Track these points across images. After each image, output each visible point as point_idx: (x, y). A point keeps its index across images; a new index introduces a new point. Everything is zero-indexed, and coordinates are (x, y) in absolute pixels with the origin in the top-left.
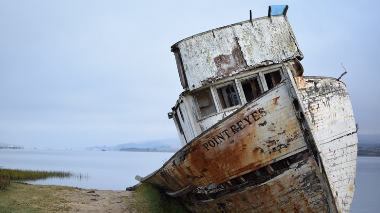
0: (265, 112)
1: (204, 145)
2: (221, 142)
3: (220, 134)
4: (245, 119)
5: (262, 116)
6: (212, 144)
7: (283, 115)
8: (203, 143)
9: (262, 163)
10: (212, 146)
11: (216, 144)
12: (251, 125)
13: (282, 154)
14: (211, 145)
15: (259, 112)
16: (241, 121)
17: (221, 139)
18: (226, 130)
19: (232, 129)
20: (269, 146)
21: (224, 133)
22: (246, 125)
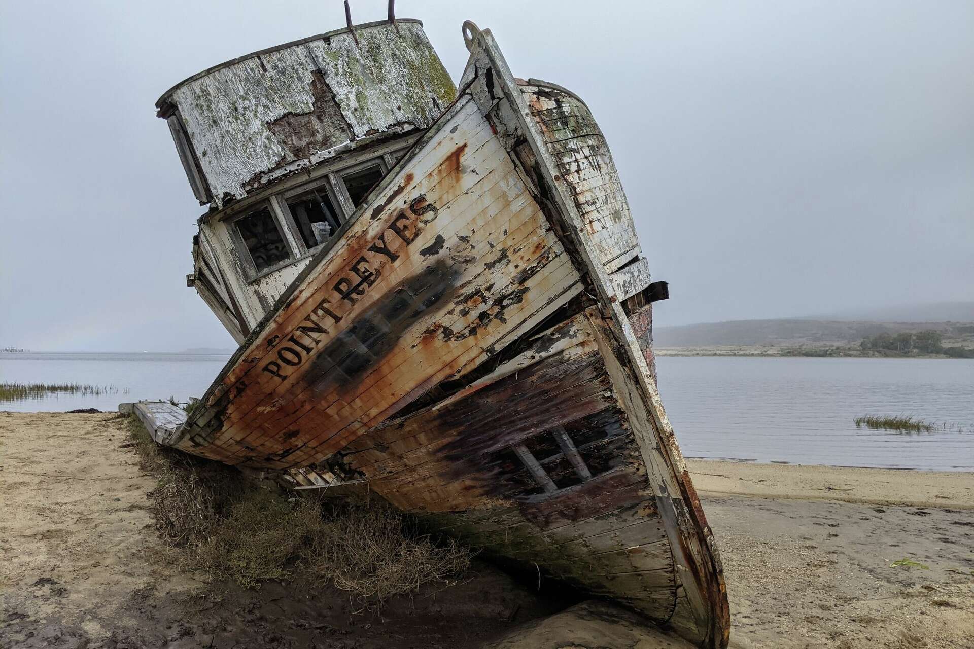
0: (430, 207)
1: (266, 369)
2: (317, 342)
3: (308, 318)
4: (375, 249)
5: (426, 222)
6: (289, 356)
7: (487, 200)
8: (263, 363)
9: (456, 369)
10: (294, 364)
11: (304, 353)
12: (397, 263)
13: (510, 326)
14: (288, 362)
15: (414, 211)
16: (363, 259)
17: (315, 335)
18: (324, 301)
19: (340, 291)
20: (465, 313)
21: (320, 312)
22: (383, 265)
